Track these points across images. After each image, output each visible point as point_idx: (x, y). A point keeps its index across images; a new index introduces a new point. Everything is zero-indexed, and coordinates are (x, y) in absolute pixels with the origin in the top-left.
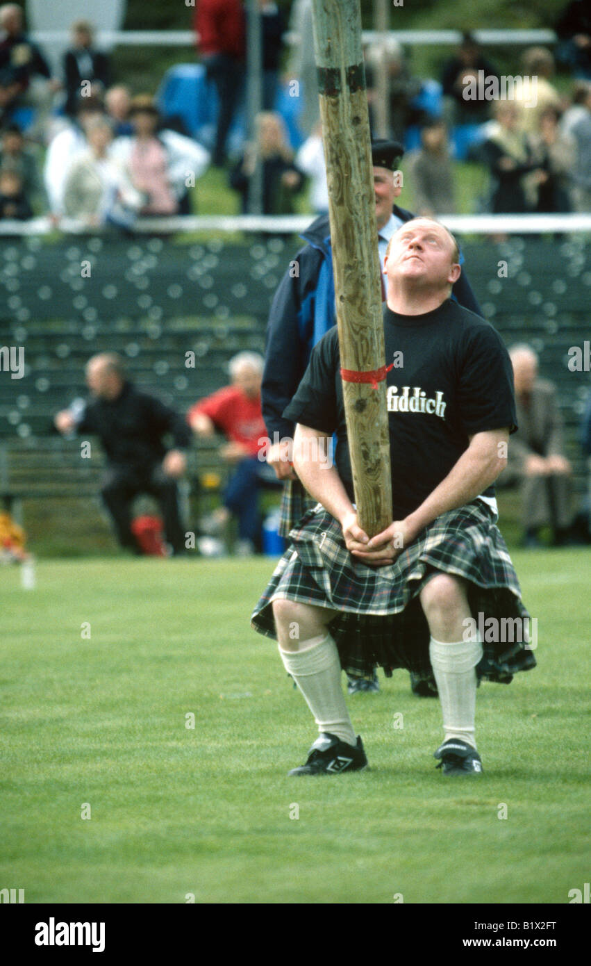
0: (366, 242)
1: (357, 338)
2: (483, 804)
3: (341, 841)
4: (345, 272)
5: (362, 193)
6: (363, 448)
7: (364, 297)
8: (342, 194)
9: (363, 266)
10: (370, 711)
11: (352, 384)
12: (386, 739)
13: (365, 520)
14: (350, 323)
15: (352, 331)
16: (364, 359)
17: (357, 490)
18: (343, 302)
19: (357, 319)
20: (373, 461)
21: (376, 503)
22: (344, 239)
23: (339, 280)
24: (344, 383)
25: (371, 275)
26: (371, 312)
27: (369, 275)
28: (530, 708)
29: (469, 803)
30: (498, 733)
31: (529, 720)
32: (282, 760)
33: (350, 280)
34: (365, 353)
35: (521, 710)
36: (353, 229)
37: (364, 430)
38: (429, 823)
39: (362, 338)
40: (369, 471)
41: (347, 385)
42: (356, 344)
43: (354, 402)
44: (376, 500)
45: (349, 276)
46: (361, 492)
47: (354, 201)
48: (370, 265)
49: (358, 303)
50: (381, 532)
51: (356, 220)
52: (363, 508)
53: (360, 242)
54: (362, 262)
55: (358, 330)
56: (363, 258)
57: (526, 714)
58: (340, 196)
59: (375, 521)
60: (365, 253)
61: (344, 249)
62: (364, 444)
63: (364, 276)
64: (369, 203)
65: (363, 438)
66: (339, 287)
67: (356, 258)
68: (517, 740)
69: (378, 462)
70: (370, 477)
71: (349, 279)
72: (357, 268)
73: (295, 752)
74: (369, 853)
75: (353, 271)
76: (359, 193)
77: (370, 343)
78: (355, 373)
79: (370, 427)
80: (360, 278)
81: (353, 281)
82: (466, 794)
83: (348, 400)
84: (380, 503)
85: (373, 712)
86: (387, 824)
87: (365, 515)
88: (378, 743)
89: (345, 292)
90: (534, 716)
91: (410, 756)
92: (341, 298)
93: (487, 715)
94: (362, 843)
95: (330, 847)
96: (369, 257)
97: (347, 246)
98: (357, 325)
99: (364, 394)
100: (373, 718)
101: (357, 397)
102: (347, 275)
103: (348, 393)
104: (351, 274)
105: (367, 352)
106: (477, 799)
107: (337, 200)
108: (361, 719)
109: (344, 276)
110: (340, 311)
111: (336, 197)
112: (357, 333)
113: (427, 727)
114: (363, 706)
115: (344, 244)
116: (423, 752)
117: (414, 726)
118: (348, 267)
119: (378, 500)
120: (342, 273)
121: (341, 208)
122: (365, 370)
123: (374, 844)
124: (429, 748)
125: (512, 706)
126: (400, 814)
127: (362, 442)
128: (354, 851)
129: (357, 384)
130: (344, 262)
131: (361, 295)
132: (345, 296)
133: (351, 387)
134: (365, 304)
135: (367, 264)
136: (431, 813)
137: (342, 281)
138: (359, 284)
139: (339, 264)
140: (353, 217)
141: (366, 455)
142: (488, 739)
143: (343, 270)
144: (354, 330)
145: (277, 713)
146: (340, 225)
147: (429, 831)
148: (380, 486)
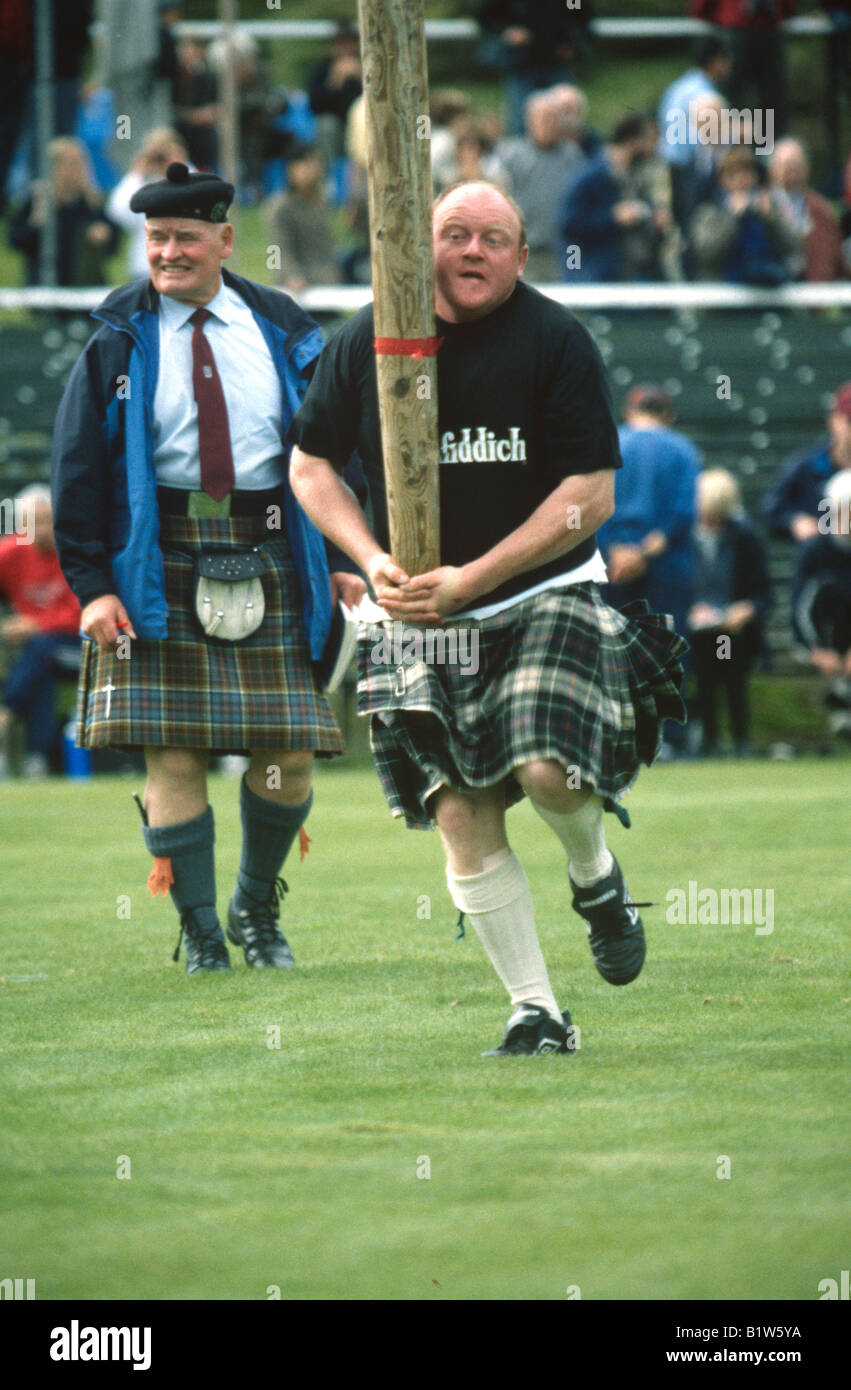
0: (416, 154)
1: (399, 290)
2: (380, 1131)
3: (175, 1185)
4: (385, 196)
5: (412, 85)
6: (404, 449)
7: (411, 232)
8: (385, 85)
9: (411, 188)
10: (218, 999)
11: (390, 357)
12: (240, 1038)
13: (404, 553)
14: (391, 270)
15: (393, 281)
16: (409, 321)
17: (392, 511)
18: (381, 240)
19: (401, 263)
20: (417, 468)
21: (419, 529)
22: (386, 149)
23: (377, 209)
24: (379, 358)
25: (422, 201)
26: (420, 255)
27: (419, 201)
28: (447, 993)
29: (362, 1129)
30: (402, 1028)
31: (447, 1010)
32: (91, 1070)
33: (393, 206)
34: (410, 311)
35: (435, 996)
36: (398, 134)
37: (406, 423)
38: (302, 1159)
39: (407, 289)
40: (411, 482)
41: (383, 361)
42: (398, 298)
43: (392, 384)
44: (419, 524)
45: (390, 202)
46: (399, 514)
47: (401, 94)
48: (420, 188)
49: (403, 240)
50: (425, 571)
51: (403, 121)
52: (400, 537)
53: (408, 153)
54: (409, 182)
55: (401, 278)
56: (411, 177)
57: (442, 1001)
58: (381, 88)
59: (418, 555)
60: (414, 168)
61: (385, 162)
62: (405, 443)
63: (411, 202)
64: (421, 100)
65: (402, 435)
66: (376, 220)
67: (401, 176)
68: (428, 1039)
69: (424, 470)
70: (413, 491)
71: (390, 205)
72: (402, 191)
73: (110, 1058)
74: (218, 1202)
75: (396, 195)
76: (407, 84)
77: (417, 298)
78: (394, 341)
79: (414, 419)
80: (406, 205)
81: (397, 209)
82: (355, 1115)
83: (384, 382)
84: (425, 529)
85: (222, 1000)
86: (241, 1160)
87: (403, 546)
88: (229, 1044)
89: (384, 226)
90: (453, 1004)
91: (274, 1062)
92: (380, 234)
93: (385, 1003)
94: (208, 1188)
95: (161, 1194)
96: (419, 175)
97: (390, 160)
98: (401, 271)
99: (407, 371)
100: (221, 1009)
101: (397, 375)
102: (388, 200)
103: (384, 371)
104: (393, 199)
105: (414, 312)
106: (371, 1124)
107: (377, 93)
108: (205, 1010)
109: (384, 201)
110: (378, 253)
111: (376, 90)
112: (399, 283)
113: (299, 1020)
114: (207, 992)
115: (386, 156)
116: (294, 1057)
117: (281, 1019)
118: (390, 188)
119: (422, 526)
120: (381, 199)
121: (382, 104)
122: (408, 336)
123: (224, 1188)
124: (302, 1051)
125: (421, 990)
126: (262, 1146)
127: (402, 440)
128: (194, 1199)
129: (397, 357)
130: (384, 182)
131: (406, 229)
132: (384, 230)
133: (390, 362)
134: (412, 242)
135: (416, 187)
136: (306, 1145)
137: (381, 209)
138: (404, 213)
139: (376, 187)
140: (399, 118)
141: (407, 459)
142: (387, 1037)
143: (382, 193)
144: (396, 279)
145: (83, 1003)
146: (380, 129)
147: (303, 1171)
148: (426, 505)
